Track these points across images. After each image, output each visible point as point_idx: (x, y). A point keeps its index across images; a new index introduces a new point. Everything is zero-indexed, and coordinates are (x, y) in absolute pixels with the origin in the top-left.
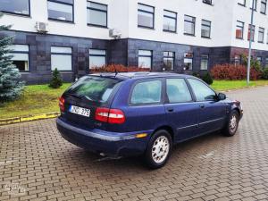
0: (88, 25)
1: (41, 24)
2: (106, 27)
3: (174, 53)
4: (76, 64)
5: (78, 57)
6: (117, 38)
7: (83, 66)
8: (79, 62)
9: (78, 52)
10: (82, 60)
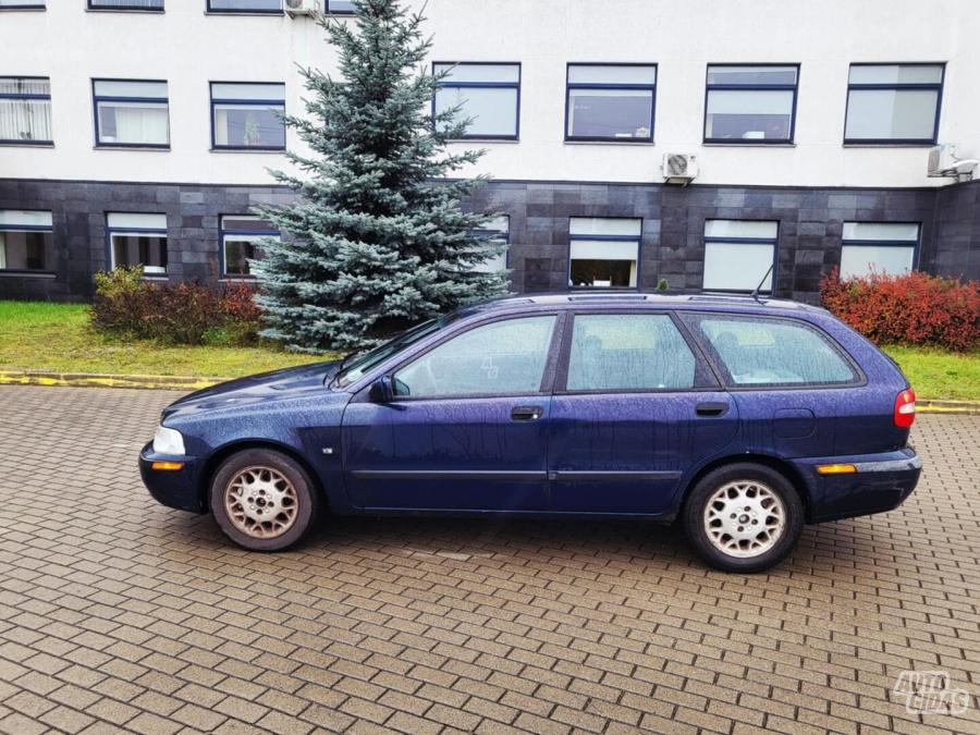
0: (847, 142)
1: (674, 159)
2: (931, 143)
4: (787, 272)
5: (797, 252)
6: (963, 179)
7: (815, 278)
8: (798, 266)
9: (799, 234)
10: (812, 259)
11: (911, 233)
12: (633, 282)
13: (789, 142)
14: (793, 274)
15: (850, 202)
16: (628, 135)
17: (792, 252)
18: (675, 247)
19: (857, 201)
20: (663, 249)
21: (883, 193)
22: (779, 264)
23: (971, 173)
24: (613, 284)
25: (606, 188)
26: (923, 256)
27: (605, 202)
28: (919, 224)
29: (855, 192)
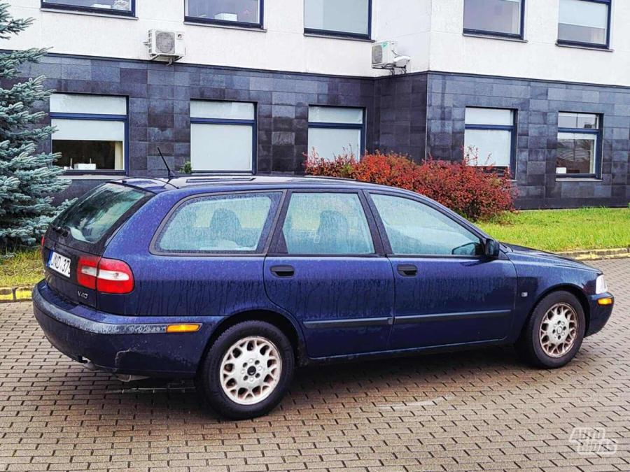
0: (307, 31)
1: (162, 36)
2: (366, 38)
3: (601, 116)
4: (265, 153)
5: (273, 133)
6: (398, 72)
7: (289, 158)
8: (275, 147)
9: (273, 116)
10: (286, 140)
11: (357, 118)
12: (119, 164)
13: (259, 27)
14: (271, 154)
15: (313, 87)
16: (108, 7)
17: (268, 133)
18: (163, 128)
19: (318, 87)
20: (150, 130)
21: (337, 80)
22: (258, 144)
23: (405, 67)
24: (98, 167)
25: (88, 63)
26: (369, 137)
27: (89, 78)
28: (364, 109)
29: (316, 78)
